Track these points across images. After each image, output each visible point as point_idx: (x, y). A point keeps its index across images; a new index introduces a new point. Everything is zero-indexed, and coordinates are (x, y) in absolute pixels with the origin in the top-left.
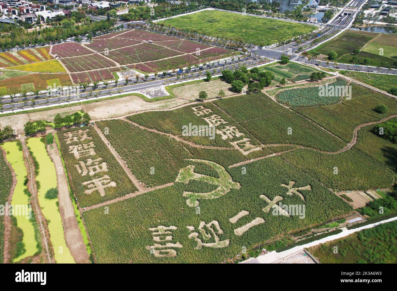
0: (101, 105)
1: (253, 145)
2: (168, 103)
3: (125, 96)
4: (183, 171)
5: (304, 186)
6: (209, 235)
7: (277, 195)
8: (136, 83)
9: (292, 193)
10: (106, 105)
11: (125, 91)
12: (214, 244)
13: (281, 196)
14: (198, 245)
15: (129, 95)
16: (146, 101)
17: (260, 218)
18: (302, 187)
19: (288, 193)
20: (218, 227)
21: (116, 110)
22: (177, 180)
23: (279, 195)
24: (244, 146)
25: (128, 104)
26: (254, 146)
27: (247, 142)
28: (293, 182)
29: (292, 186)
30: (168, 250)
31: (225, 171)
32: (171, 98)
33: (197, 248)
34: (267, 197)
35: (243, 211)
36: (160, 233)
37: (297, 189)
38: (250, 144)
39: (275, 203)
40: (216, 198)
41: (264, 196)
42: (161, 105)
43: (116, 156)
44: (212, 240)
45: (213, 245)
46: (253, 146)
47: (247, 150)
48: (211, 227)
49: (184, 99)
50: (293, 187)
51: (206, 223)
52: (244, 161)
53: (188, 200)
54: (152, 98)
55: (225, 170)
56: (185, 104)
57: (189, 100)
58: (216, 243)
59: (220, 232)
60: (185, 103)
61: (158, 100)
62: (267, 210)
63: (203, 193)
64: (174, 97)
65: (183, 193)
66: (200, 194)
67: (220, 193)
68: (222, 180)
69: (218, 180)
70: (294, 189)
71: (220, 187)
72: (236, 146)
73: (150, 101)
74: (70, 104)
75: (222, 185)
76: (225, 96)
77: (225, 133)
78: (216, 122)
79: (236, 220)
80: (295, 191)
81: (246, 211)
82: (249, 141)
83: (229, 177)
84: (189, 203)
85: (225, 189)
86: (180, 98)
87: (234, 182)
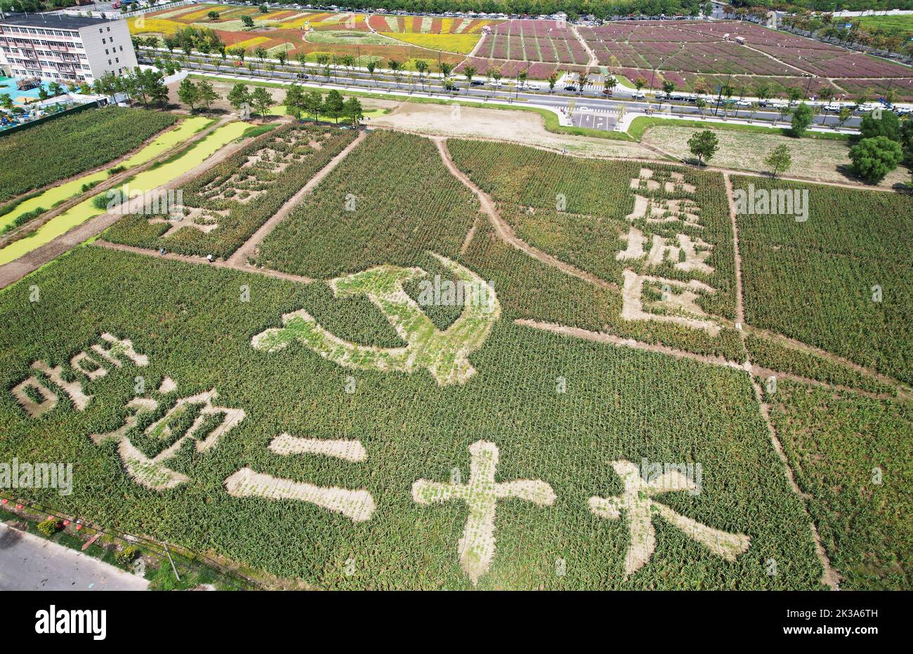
0: (434, 110)
1: (703, 307)
2: (595, 145)
3: (515, 109)
4: (380, 272)
6: (174, 430)
7: (544, 479)
8: (578, 95)
9: (621, 510)
11: (529, 101)
13: (555, 490)
14: (113, 434)
15: (524, 110)
16: (546, 129)
17: (370, 499)
19: (597, 501)
20: (221, 431)
23: (552, 484)
24: (660, 297)
26: (700, 314)
27: (690, 294)
30: (53, 397)
31: (490, 325)
32: (619, 139)
34: (501, 461)
35: (356, 444)
36: (107, 353)
37: (664, 511)
38: (696, 301)
39: (497, 495)
41: (496, 450)
43: (304, 190)
44: (150, 447)
45: (136, 460)
46: (697, 311)
47: (655, 312)
49: (654, 150)
50: (655, 497)
51: (215, 402)
53: (279, 329)
54: (572, 126)
55: (495, 324)
56: (638, 158)
57: (661, 153)
58: (150, 461)
59: (208, 445)
60: (643, 156)
61: (578, 133)
62: (433, 498)
63: (334, 337)
64: (629, 140)
65: (293, 313)
66: (328, 335)
67: (379, 362)
68: (443, 338)
69: (431, 332)
70: (649, 508)
71: (406, 349)
72: (631, 289)
73: (557, 131)
74: (384, 95)
75: (416, 350)
76: (801, 178)
77: (647, 247)
78: (666, 215)
79: (297, 450)
80: (645, 514)
81: (363, 450)
82: (700, 292)
83: (475, 342)
84: (264, 338)
85: (410, 362)
86: (646, 145)
87: (466, 361)
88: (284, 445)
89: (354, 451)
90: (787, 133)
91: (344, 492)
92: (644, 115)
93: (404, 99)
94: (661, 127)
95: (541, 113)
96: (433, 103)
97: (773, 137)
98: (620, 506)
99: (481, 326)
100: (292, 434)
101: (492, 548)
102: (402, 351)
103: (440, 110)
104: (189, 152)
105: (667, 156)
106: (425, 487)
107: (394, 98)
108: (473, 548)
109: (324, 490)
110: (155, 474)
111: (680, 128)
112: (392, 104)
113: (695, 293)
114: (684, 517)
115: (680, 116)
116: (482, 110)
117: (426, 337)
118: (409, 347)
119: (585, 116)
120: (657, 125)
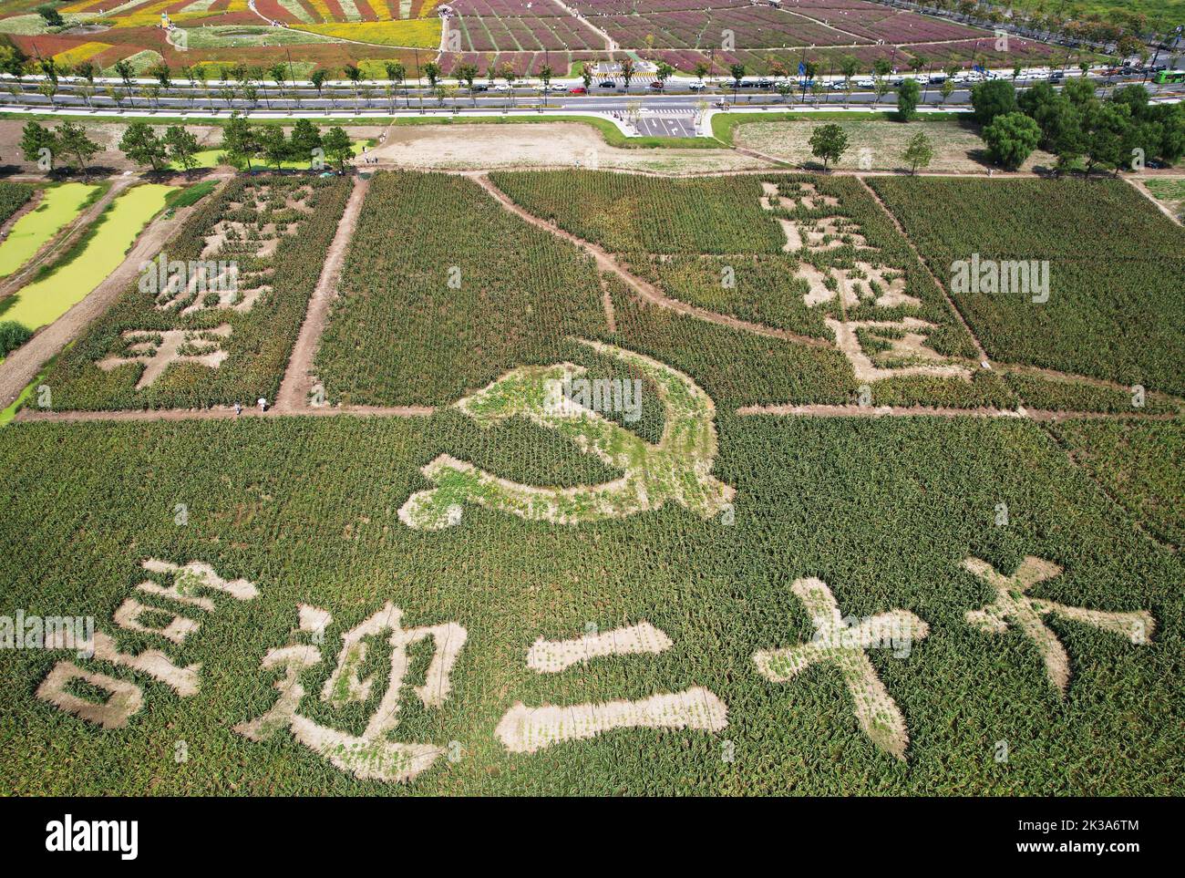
0: (442, 134)
1: (938, 350)
2: (684, 159)
3: (552, 120)
4: (518, 379)
5: (1102, 608)
6: (369, 683)
7: (901, 607)
8: (621, 92)
9: (1005, 619)
10: (461, 136)
11: (564, 107)
12: (348, 741)
13: (923, 617)
14: (270, 717)
15: (565, 120)
16: (609, 144)
17: (711, 697)
18: (1089, 606)
19: (972, 616)
20: (442, 665)
21: (481, 151)
22: (462, 404)
23: (913, 610)
24: (885, 346)
25: (539, 141)
26: (939, 358)
27: (910, 336)
28: (1051, 564)
29: (1027, 585)
30: (121, 687)
31: (711, 424)
32: (707, 147)
33: (251, 730)
34: (836, 597)
35: (645, 628)
36: (173, 593)
37: (1048, 607)
38: (924, 344)
40: (562, 521)
41: (823, 586)
42: (651, 161)
43: (325, 276)
44: (354, 719)
45: (337, 743)
46: (930, 354)
47: (889, 366)
48: (409, 651)
49: (758, 156)
50: (1028, 593)
51: (404, 624)
52: (835, 404)
53: (429, 492)
54: (640, 136)
55: (715, 420)
56: (748, 169)
57: (768, 159)
58: (360, 740)
59: (435, 689)
60: (751, 166)
61: (653, 145)
62: (787, 670)
63: (517, 485)
64: (721, 146)
65: (432, 463)
66: (506, 484)
67: (602, 507)
68: (661, 454)
69: (642, 450)
70: (1030, 608)
71: (625, 479)
72: (845, 341)
73: (624, 144)
74: (354, 119)
75: (640, 478)
76: (940, 172)
77: (830, 284)
78: (826, 240)
79: (570, 660)
80: (1030, 616)
81: (661, 634)
82: (925, 332)
83: (705, 449)
84: (416, 510)
85: (642, 496)
86: (745, 152)
87: (712, 478)
88: (548, 656)
89: (648, 639)
90: (892, 117)
91: (670, 697)
92: (719, 111)
93: (386, 122)
94: (749, 125)
95: (593, 123)
96: (433, 123)
97: (879, 124)
98: (1001, 615)
99: (699, 426)
100: (548, 638)
101: (896, 712)
102: (623, 483)
103: (449, 133)
104: (90, 242)
105: (776, 162)
106: (770, 658)
107: (371, 122)
108: (874, 720)
109: (641, 704)
110: (381, 758)
111: (771, 124)
112: (375, 132)
113: (918, 334)
114: (1072, 608)
115: (763, 108)
116: (508, 127)
117: (638, 457)
118: (627, 476)
119: (649, 121)
120: (741, 123)
